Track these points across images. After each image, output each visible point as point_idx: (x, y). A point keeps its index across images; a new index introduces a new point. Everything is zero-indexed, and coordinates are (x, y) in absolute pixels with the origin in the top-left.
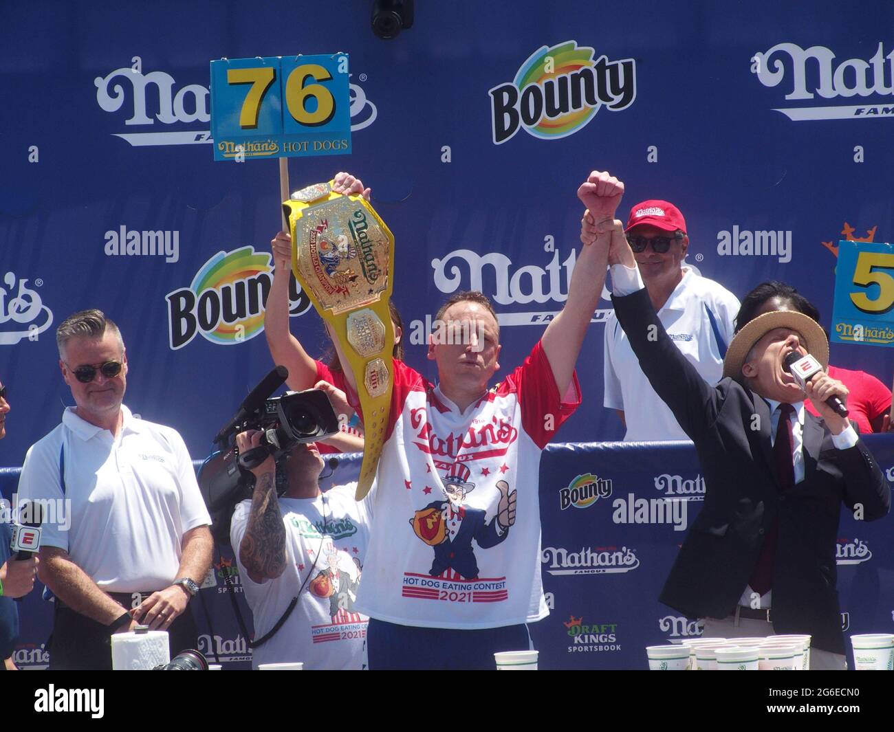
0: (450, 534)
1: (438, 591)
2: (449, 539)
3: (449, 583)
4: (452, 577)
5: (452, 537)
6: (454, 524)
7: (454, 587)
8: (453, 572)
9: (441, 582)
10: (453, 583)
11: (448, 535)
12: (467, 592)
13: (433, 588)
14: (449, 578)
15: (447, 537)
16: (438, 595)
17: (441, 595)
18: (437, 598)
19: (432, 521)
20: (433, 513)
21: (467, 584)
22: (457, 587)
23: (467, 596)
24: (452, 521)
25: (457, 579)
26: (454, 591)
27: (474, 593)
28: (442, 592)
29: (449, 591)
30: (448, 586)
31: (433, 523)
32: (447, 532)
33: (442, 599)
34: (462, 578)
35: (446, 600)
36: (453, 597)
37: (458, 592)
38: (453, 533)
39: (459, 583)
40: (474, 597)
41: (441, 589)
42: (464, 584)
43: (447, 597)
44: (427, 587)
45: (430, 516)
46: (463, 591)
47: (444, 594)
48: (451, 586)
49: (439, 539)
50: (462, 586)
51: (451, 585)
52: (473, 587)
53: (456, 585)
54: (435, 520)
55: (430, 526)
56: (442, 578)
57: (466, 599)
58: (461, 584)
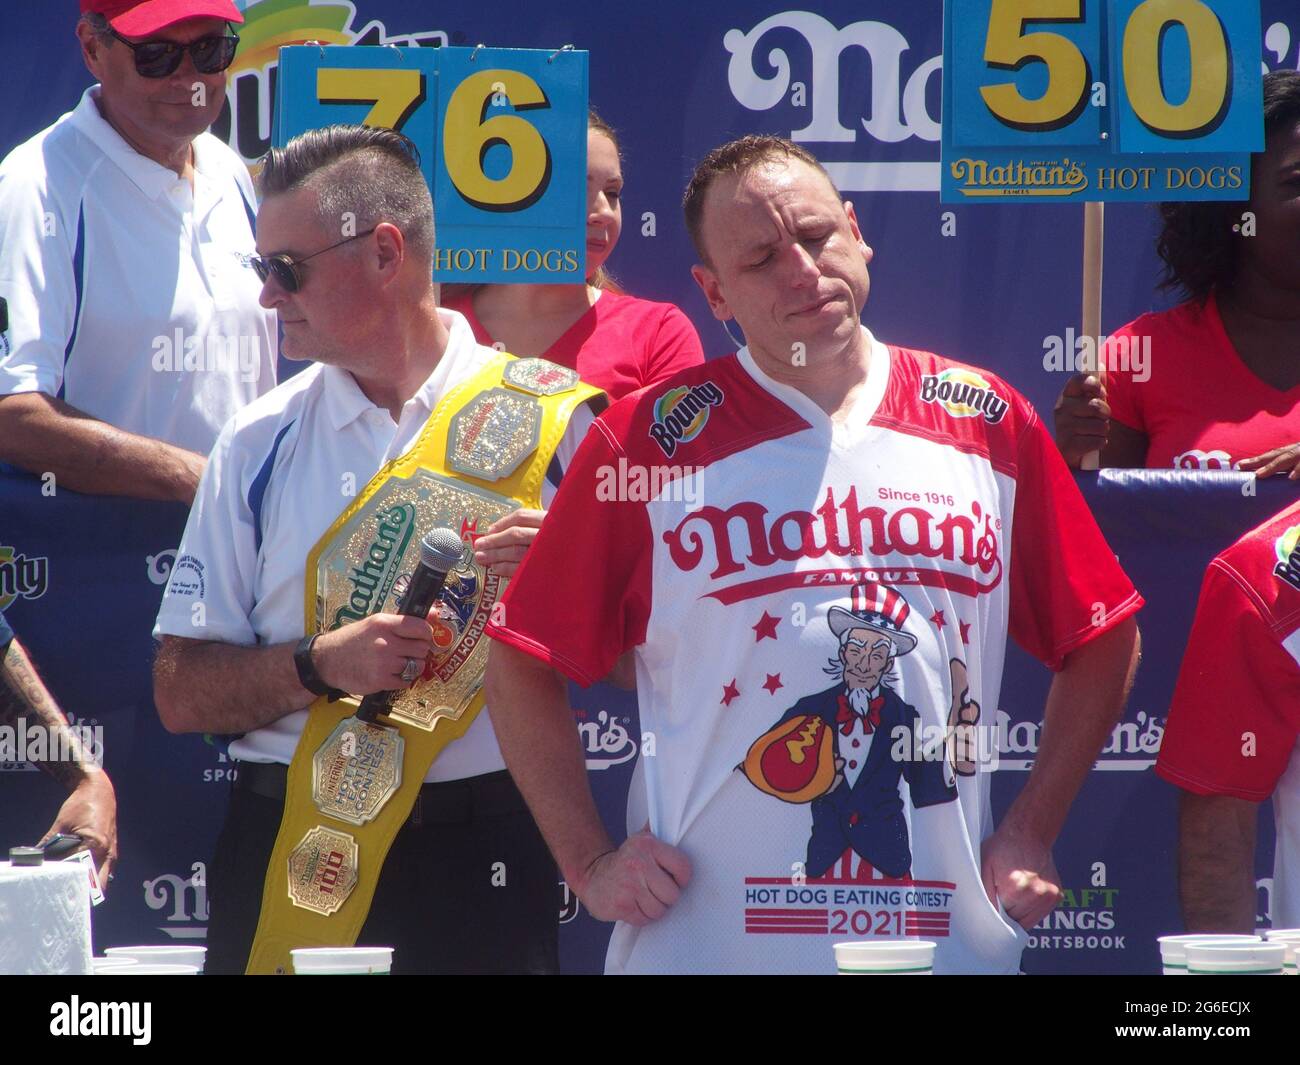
0: (847, 769)
1: (825, 912)
2: (845, 780)
3: (847, 889)
4: (854, 874)
5: (852, 776)
6: (856, 744)
7: (860, 897)
8: (856, 860)
9: (830, 889)
10: (857, 888)
11: (841, 772)
12: (890, 908)
13: (814, 906)
14: (846, 879)
15: (839, 778)
16: (825, 922)
17: (833, 922)
18: (825, 931)
19: (800, 744)
20: (803, 727)
21: (890, 889)
22: (868, 896)
23: (894, 920)
24: (851, 738)
25: (864, 878)
26: (861, 907)
27: (909, 914)
28: (834, 914)
29: (851, 909)
30: (846, 896)
31: (804, 749)
32: (839, 764)
33: (835, 930)
34: (877, 875)
35: (845, 932)
36: (861, 922)
37: (872, 909)
38: (853, 765)
39: (869, 888)
40: (908, 923)
41: (831, 906)
42: (882, 889)
43: (847, 926)
44: (798, 905)
45: (795, 735)
46: (882, 906)
47: (839, 918)
48: (852, 897)
49: (822, 783)
50: (878, 894)
51: (852, 893)
52: (903, 898)
53: (864, 893)
54: (809, 741)
55: (797, 757)
56: (832, 881)
57: (892, 926)
58: (875, 889)
